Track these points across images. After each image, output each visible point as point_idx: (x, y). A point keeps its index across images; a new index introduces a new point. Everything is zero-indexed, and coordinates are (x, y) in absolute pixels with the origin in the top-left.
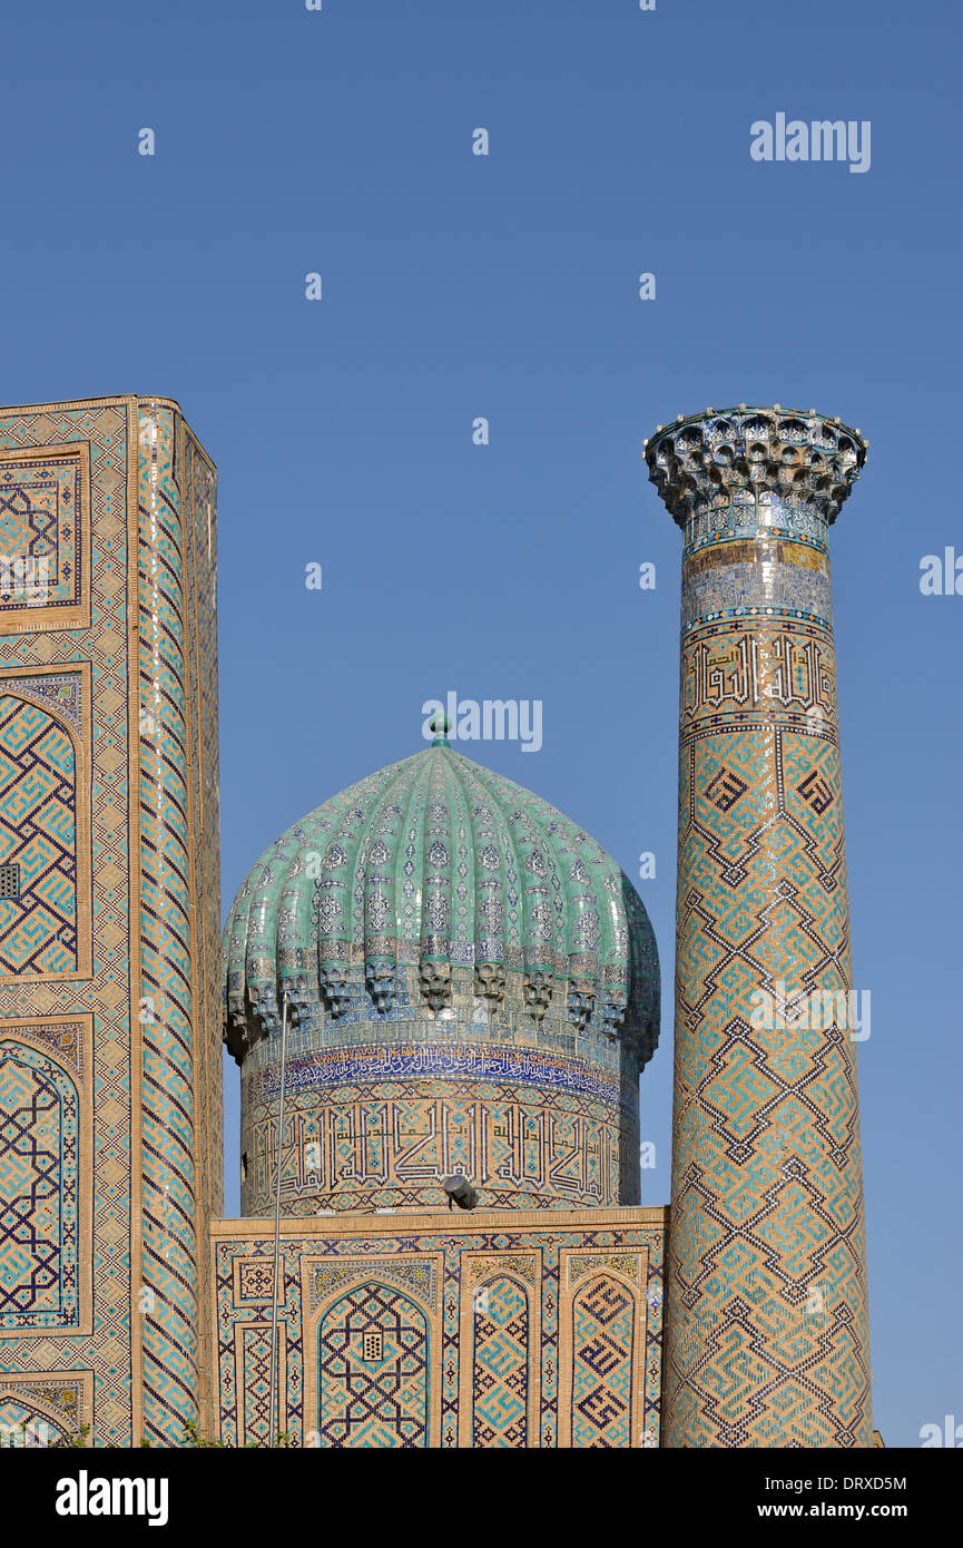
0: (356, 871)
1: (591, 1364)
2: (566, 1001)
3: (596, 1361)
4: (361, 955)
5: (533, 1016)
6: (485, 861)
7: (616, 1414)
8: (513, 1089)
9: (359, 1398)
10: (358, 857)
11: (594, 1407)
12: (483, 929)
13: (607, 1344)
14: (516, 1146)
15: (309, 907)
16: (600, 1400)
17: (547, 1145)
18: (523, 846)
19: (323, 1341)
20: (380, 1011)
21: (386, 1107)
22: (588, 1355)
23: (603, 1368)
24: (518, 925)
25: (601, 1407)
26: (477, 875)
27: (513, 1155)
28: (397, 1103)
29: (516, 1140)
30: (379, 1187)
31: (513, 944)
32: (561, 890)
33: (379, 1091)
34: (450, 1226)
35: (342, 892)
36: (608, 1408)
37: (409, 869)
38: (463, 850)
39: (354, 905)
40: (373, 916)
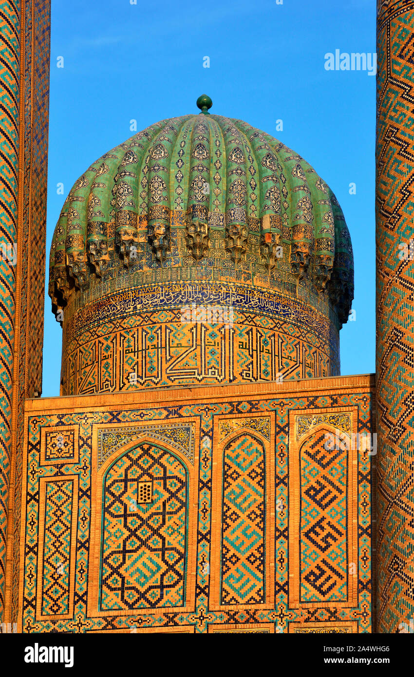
0: (143, 167)
1: (315, 500)
2: (290, 260)
3: (318, 497)
4: (145, 223)
5: (267, 266)
6: (234, 157)
7: (335, 539)
8: (252, 316)
9: (133, 533)
10: (144, 160)
11: (317, 534)
12: (232, 202)
13: (327, 484)
14: (255, 356)
15: (109, 195)
16: (322, 528)
17: (277, 357)
18: (260, 152)
19: (107, 489)
20: (158, 260)
21: (160, 328)
22: (312, 493)
23: (324, 503)
24: (257, 203)
25: (323, 534)
26: (228, 167)
27: (252, 363)
28: (169, 325)
29: (255, 352)
30: (154, 386)
31: (253, 216)
32: (286, 184)
33: (156, 318)
34: (205, 397)
35: (133, 179)
36: (329, 535)
37: (180, 164)
38: (218, 153)
39: (141, 189)
40: (154, 193)
